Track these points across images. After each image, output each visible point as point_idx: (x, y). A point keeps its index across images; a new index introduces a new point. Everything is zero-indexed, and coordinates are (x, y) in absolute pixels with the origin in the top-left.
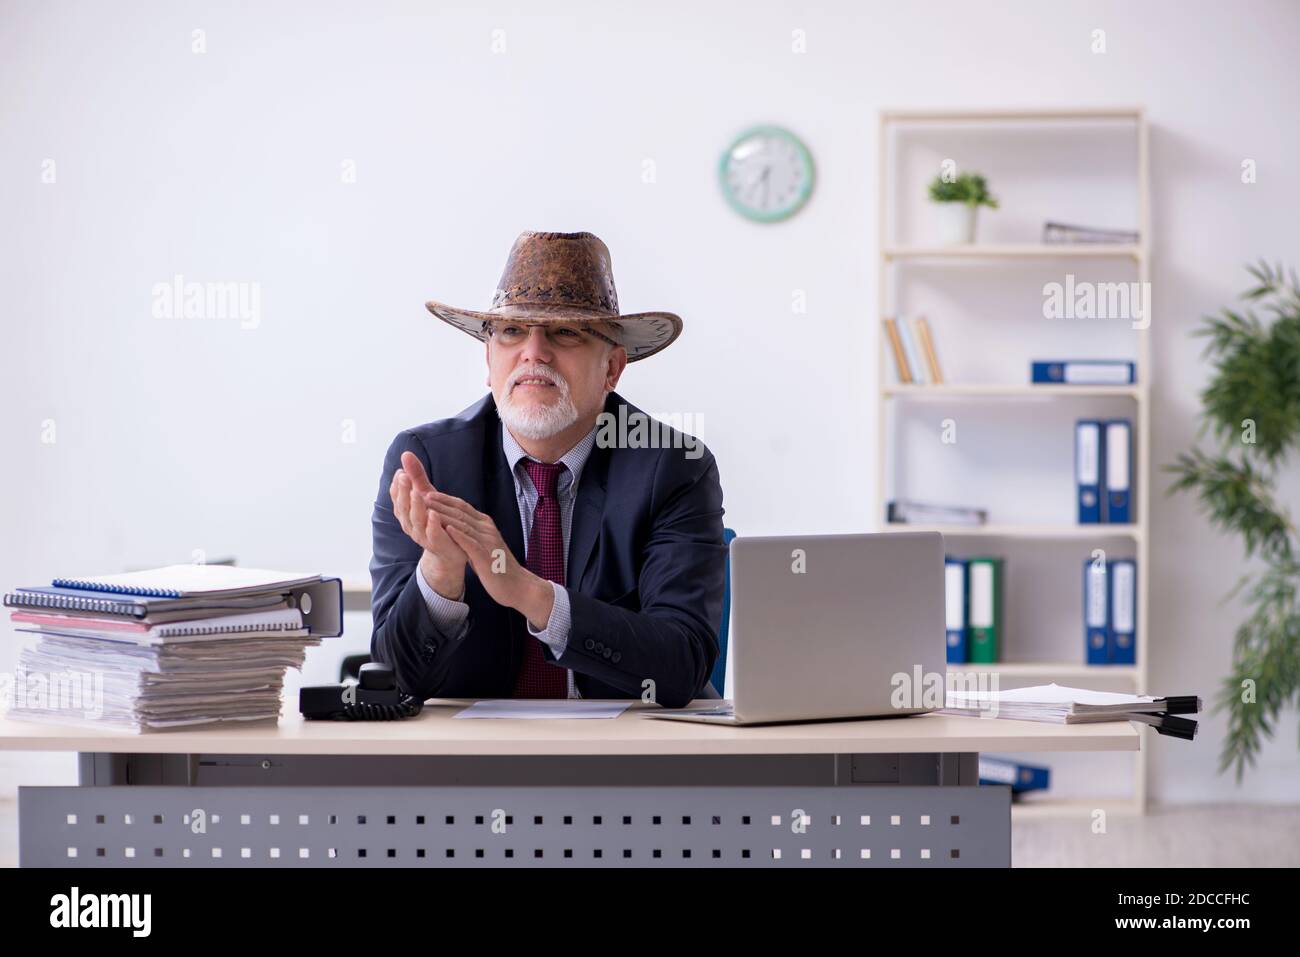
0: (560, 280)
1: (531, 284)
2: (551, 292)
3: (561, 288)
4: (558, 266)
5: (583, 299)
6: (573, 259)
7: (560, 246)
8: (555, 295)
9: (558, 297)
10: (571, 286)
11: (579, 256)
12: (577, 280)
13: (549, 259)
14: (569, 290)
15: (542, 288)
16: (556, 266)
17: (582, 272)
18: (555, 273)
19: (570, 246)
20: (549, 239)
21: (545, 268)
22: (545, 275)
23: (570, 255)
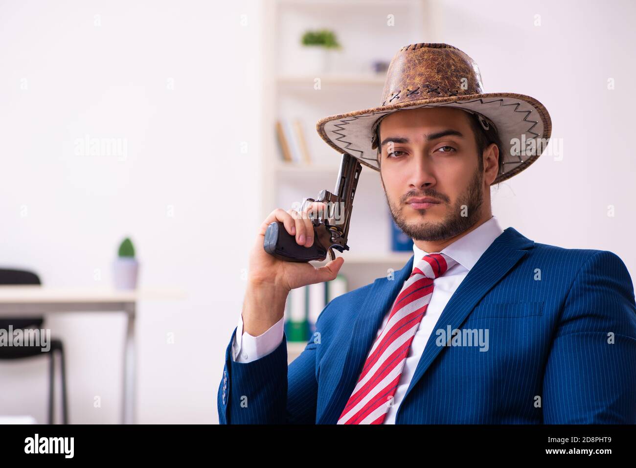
0: (426, 80)
1: (401, 89)
2: (419, 91)
3: (427, 86)
4: (424, 69)
5: (449, 93)
6: (436, 63)
7: (424, 53)
8: (422, 92)
9: (425, 93)
10: (437, 84)
11: (443, 60)
12: (443, 79)
13: (415, 65)
14: (435, 87)
15: (411, 89)
16: (421, 69)
17: (446, 73)
18: (421, 75)
19: (433, 53)
20: (414, 49)
21: (412, 72)
22: (413, 78)
23: (434, 59)
